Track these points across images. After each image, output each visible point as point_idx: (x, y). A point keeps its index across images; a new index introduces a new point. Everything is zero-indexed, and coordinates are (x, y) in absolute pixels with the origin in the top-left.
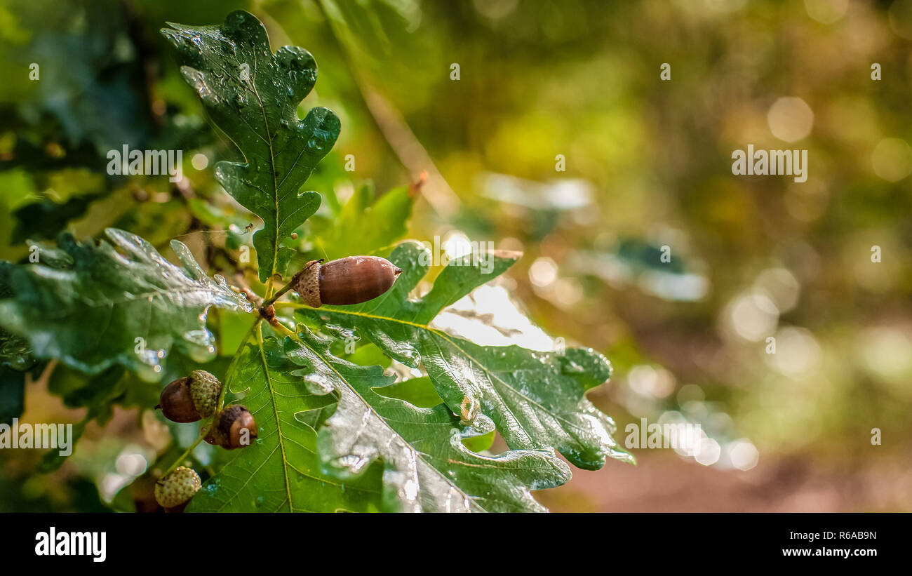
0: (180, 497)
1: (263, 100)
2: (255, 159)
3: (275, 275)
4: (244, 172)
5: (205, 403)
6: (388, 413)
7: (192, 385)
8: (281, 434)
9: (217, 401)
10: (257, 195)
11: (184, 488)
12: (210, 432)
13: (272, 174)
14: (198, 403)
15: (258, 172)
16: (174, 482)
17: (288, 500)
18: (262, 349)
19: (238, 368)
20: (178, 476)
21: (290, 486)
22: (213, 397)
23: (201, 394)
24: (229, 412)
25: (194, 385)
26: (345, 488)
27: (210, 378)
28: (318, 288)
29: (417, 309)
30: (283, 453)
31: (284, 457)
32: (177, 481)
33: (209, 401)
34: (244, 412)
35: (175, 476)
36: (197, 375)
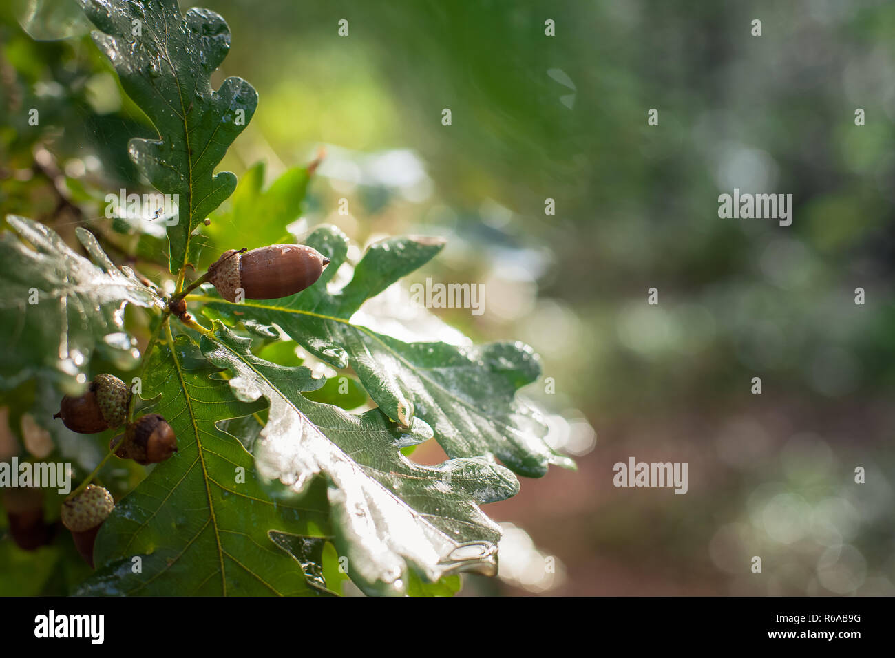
0: (92, 519)
1: (177, 69)
2: (169, 135)
3: (187, 265)
4: (158, 150)
5: (114, 411)
6: (321, 421)
7: (99, 392)
8: (200, 445)
9: (128, 408)
10: (172, 176)
11: (97, 510)
12: (123, 445)
13: (187, 152)
14: (106, 412)
15: (172, 150)
16: (85, 504)
17: (212, 520)
18: (173, 349)
19: (147, 370)
20: (90, 495)
21: (213, 505)
22: (123, 405)
23: (109, 401)
24: (145, 422)
25: (102, 391)
26: (277, 505)
27: (118, 382)
28: (240, 281)
29: (338, 303)
30: (204, 467)
31: (205, 471)
32: (88, 502)
33: (119, 409)
34: (162, 422)
35: (86, 496)
36: (104, 380)
